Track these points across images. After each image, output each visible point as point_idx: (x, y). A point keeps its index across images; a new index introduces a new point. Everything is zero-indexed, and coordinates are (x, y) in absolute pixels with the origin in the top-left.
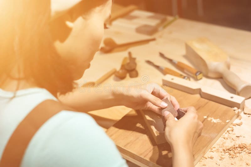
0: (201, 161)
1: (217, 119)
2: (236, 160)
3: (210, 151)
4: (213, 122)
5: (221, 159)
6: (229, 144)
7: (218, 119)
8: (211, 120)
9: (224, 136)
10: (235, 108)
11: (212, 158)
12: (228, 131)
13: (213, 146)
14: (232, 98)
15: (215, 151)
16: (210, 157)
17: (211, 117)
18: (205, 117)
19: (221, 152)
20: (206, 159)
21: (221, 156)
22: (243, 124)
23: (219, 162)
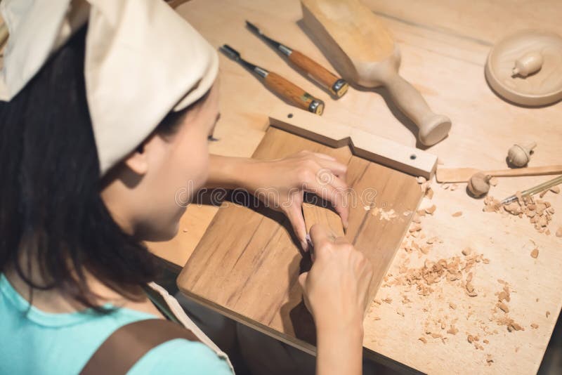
0: (371, 311)
1: (389, 210)
2: (432, 298)
3: (385, 286)
4: (384, 218)
5: (406, 300)
6: (416, 262)
7: (392, 212)
8: (379, 214)
9: (405, 244)
10: (422, 179)
11: (388, 301)
12: (411, 232)
13: (389, 272)
14: (413, 158)
15: (393, 283)
16: (385, 299)
17: (379, 208)
18: (367, 208)
19: (404, 285)
20: (380, 304)
21: (405, 294)
22: (437, 209)
23: (403, 308)
